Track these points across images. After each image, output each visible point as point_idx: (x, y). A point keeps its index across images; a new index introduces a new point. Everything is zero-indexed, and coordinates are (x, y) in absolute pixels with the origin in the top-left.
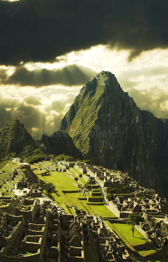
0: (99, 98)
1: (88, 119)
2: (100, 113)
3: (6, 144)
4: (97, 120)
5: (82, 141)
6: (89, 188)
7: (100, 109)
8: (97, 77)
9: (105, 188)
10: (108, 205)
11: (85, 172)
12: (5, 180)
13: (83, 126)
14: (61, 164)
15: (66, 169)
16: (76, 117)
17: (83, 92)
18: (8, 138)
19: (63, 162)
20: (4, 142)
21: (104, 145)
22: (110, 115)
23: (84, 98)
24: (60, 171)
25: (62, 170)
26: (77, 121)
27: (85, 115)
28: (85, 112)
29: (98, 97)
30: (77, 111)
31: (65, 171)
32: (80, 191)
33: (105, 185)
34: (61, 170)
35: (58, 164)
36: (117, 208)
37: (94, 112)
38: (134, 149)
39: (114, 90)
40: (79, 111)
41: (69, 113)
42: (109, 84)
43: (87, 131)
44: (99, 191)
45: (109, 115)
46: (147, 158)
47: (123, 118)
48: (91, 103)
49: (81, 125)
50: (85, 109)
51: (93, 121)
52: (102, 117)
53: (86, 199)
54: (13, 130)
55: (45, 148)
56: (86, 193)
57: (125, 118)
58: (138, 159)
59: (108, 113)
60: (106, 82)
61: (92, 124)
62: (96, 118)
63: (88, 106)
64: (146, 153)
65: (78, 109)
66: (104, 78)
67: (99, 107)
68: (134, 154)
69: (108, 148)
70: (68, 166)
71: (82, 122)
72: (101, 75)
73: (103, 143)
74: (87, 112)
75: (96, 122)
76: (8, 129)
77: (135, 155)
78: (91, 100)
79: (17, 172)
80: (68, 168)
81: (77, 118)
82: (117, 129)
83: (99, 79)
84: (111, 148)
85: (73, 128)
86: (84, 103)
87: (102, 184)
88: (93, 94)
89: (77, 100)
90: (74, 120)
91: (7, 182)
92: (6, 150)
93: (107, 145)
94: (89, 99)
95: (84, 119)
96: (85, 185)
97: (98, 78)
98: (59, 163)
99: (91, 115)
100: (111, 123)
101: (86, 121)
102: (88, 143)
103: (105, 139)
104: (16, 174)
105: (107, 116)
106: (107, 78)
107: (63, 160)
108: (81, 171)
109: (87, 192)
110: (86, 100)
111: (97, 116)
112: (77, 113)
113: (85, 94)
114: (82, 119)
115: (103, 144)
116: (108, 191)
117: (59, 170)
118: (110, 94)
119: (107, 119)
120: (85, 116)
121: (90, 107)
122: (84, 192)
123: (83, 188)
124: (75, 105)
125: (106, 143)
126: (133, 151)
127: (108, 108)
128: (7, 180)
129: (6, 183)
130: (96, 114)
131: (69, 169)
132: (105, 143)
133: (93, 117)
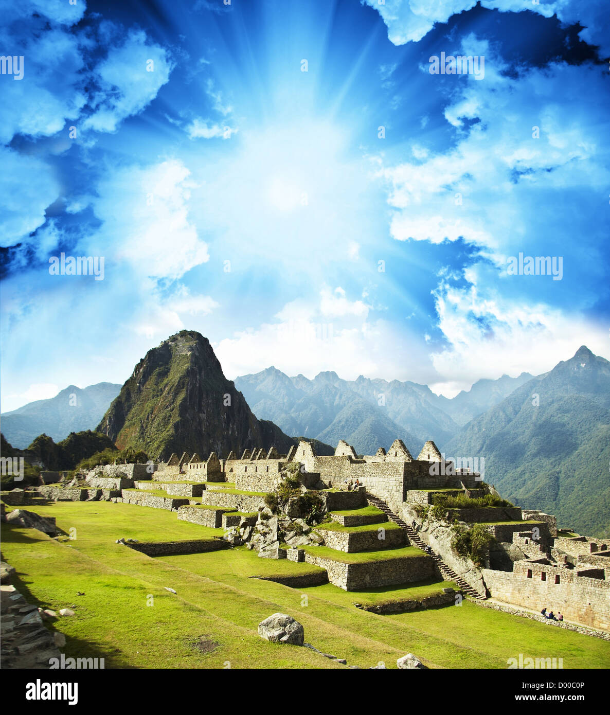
0: (180, 378)
1: (155, 425)
2: (183, 408)
4: (178, 422)
6: (309, 510)
7: (184, 400)
8: (172, 341)
11: (217, 476)
13: (144, 441)
14: (101, 474)
15: (123, 487)
16: (127, 423)
17: (141, 370)
19: (109, 469)
22: (205, 415)
23: (143, 383)
24: (97, 499)
25: (107, 494)
26: (130, 432)
27: (148, 416)
28: (149, 410)
29: (178, 375)
30: (129, 411)
31: (116, 494)
37: (169, 409)
39: (209, 367)
40: (133, 410)
41: (110, 417)
42: (199, 353)
45: (203, 416)
47: (231, 426)
48: (162, 391)
49: (140, 438)
50: (148, 406)
51: (170, 426)
52: (189, 417)
53: (320, 579)
57: (235, 426)
59: (200, 411)
60: (191, 350)
61: (168, 432)
62: (175, 419)
63: (153, 397)
65: (130, 407)
66: (187, 344)
67: (182, 396)
70: (130, 476)
71: (142, 433)
72: (179, 338)
74: (153, 411)
75: (176, 426)
78: (161, 386)
80: (128, 484)
81: (129, 427)
82: (221, 448)
83: (177, 345)
86: (144, 393)
88: (165, 374)
89: (128, 389)
90: (122, 431)
94: (157, 384)
95: (147, 426)
97: (173, 343)
98: (91, 475)
99: (163, 415)
100: (208, 434)
101: (152, 430)
105: (200, 419)
106: (193, 343)
107: (106, 462)
110: (149, 387)
111: (177, 415)
112: (130, 416)
113: (146, 376)
114: (142, 427)
117: (92, 494)
118: (203, 373)
119: (200, 424)
120: (148, 419)
121: (160, 399)
122: (281, 538)
124: (123, 399)
127: (200, 401)
130: (176, 411)
131: (133, 486)
133: (166, 421)
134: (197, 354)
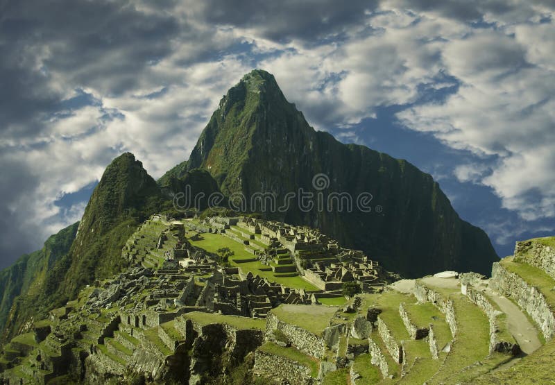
0: (253, 114)
1: (235, 149)
2: (255, 138)
3: (118, 194)
4: (251, 150)
5: (229, 184)
6: (273, 254)
7: (255, 131)
8: (246, 79)
9: (297, 252)
10: (304, 275)
11: (258, 232)
12: (148, 249)
13: (228, 160)
14: (216, 221)
15: (225, 228)
16: (215, 145)
17: (224, 104)
18: (119, 185)
19: (219, 219)
20: (114, 192)
23: (226, 114)
24: (216, 233)
25: (219, 231)
26: (218, 152)
27: (230, 141)
28: (231, 137)
29: (251, 111)
30: (216, 135)
31: (223, 231)
32: (258, 259)
33: (297, 247)
34: (217, 230)
35: (210, 222)
36: (321, 277)
37: (244, 138)
39: (274, 100)
40: (219, 136)
41: (203, 140)
42: (266, 89)
43: (236, 167)
44: (289, 257)
45: (269, 141)
47: (290, 145)
48: (240, 122)
49: (225, 158)
50: (230, 133)
51: (246, 151)
52: (259, 144)
53: (271, 270)
54: (127, 172)
56: (269, 261)
57: (293, 145)
59: (267, 138)
60: (260, 89)
61: (244, 157)
62: (249, 147)
63: (233, 127)
65: (217, 133)
66: (257, 82)
67: (253, 128)
70: (228, 224)
71: (226, 154)
72: (251, 76)
75: (250, 153)
76: (118, 171)
78: (239, 117)
79: (165, 236)
80: (227, 227)
81: (217, 147)
82: (282, 163)
83: (250, 83)
85: (212, 163)
86: (226, 122)
87: (290, 246)
88: (241, 108)
89: (215, 119)
90: (212, 150)
91: (152, 253)
93: (269, 189)
94: (236, 116)
95: (229, 149)
96: (266, 250)
97: (247, 81)
98: (211, 220)
99: (241, 142)
100: (273, 154)
101: (233, 152)
102: (240, 188)
103: (265, 180)
104: (164, 238)
105: (266, 143)
106: (262, 82)
107: (217, 214)
108: (252, 230)
109: (270, 259)
110: (230, 118)
111: (250, 143)
112: (217, 139)
113: (228, 108)
114: (226, 149)
115: (262, 188)
116: (302, 256)
117: (214, 231)
118: (269, 107)
119: (267, 147)
120: (230, 144)
121: (239, 131)
122: (266, 260)
123: (262, 254)
124: (212, 126)
125: (267, 186)
127: (267, 130)
128: (152, 249)
129: (150, 254)
130: (250, 140)
131: (229, 228)
132: (265, 186)
133: (243, 146)
134: (265, 91)
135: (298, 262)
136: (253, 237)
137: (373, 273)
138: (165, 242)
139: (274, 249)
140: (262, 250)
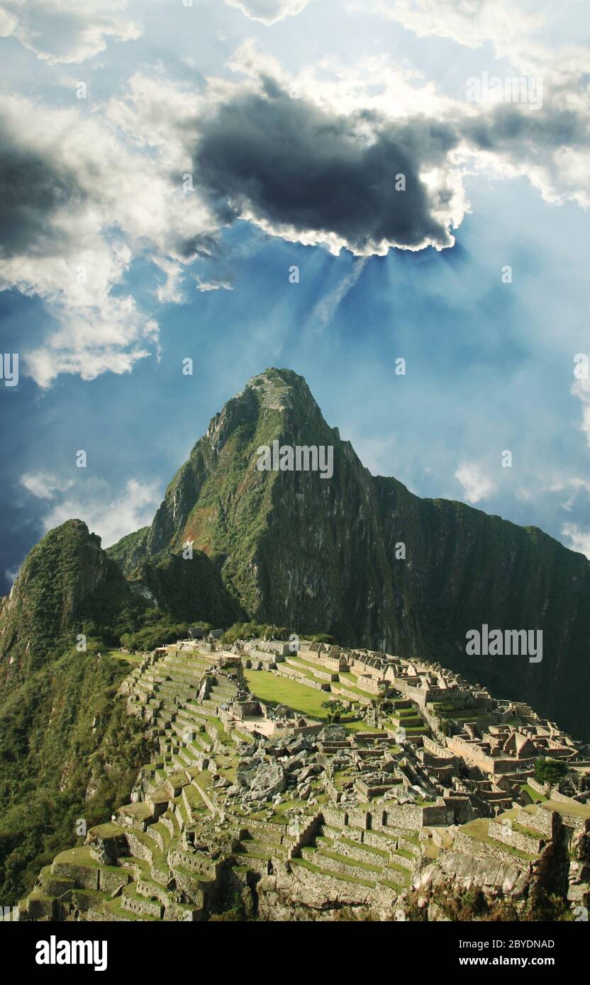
1: (240, 510)
2: (277, 491)
3: (60, 595)
4: (271, 512)
5: (233, 575)
6: (388, 708)
7: (278, 479)
8: (256, 385)
9: (430, 706)
10: (447, 746)
11: (345, 669)
12: (183, 701)
13: (226, 530)
14: (257, 648)
15: (277, 661)
16: (200, 502)
17: (217, 429)
18: (62, 577)
19: (263, 643)
20: (53, 590)
21: (293, 583)
23: (220, 447)
24: (259, 669)
25: (266, 666)
26: (206, 515)
27: (230, 496)
28: (230, 488)
29: (268, 443)
30: (201, 484)
31: (274, 667)
32: (360, 718)
33: (429, 699)
34: (261, 664)
35: (246, 649)
36: (483, 750)
37: (257, 490)
38: (370, 592)
39: (307, 423)
40: (208, 483)
41: (178, 492)
42: (294, 404)
43: (245, 544)
44: (416, 714)
45: (301, 497)
46: (404, 615)
47: (336, 504)
48: (246, 461)
49: (220, 527)
50: (229, 480)
51: (261, 515)
52: (284, 502)
54: (76, 554)
55: (155, 601)
56: (382, 721)
57: (341, 504)
58: (382, 621)
59: (297, 490)
60: (284, 403)
61: (259, 524)
62: (267, 506)
63: (235, 469)
64: (402, 601)
65: (203, 479)
66: (277, 389)
68: (371, 605)
69: (303, 593)
70: (281, 653)
71: (223, 520)
72: (266, 381)
73: (291, 577)
74: (236, 490)
75: (269, 518)
76: (58, 551)
77: (375, 608)
78: (245, 453)
79: (214, 679)
80: (281, 659)
81: (204, 506)
82: (323, 536)
83: (263, 392)
84: (309, 591)
85: (194, 536)
86: (222, 461)
87: (417, 695)
88: (248, 436)
89: (199, 455)
90: (194, 511)
91: (191, 707)
92: (61, 614)
93: (301, 583)
94: (239, 449)
95: (228, 510)
96: (373, 702)
97: (258, 388)
98: (248, 646)
99: (251, 497)
100: (307, 520)
101: (236, 517)
102: (254, 582)
103: (294, 567)
104: (212, 682)
105: (296, 501)
106: (285, 389)
107: (257, 636)
108: (334, 665)
109: (384, 717)
110: (228, 453)
111: (269, 502)
112: (204, 491)
113: (224, 437)
114: (223, 510)
115: (290, 582)
116: (439, 712)
117: (255, 666)
118: (299, 435)
119: (297, 508)
120: (229, 500)
123: (365, 709)
124: (194, 467)
125: (297, 578)
126: (369, 598)
128: (189, 701)
129: (185, 708)
130: (268, 495)
131: (284, 661)
132: (294, 578)
133: (256, 505)
134: (291, 407)
135: (434, 723)
136: (336, 679)
137: (564, 743)
138: (214, 688)
139: (389, 701)
140: (366, 702)
